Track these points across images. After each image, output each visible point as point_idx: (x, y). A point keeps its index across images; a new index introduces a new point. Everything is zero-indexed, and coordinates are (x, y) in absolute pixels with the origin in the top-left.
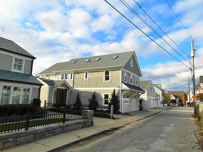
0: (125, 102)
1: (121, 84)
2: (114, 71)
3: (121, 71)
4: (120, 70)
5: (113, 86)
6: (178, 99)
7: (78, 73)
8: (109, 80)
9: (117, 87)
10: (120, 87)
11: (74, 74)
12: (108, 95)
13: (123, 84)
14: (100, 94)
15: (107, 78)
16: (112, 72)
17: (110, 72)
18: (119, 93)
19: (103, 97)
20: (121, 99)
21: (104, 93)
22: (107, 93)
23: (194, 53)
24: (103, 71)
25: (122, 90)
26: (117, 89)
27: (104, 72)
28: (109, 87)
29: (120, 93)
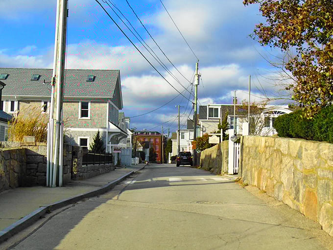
0: (115, 150)
1: (109, 124)
2: (97, 104)
3: (108, 104)
4: (106, 102)
5: (95, 127)
6: (148, 149)
7: (27, 101)
8: (87, 116)
9: (102, 128)
10: (106, 128)
11: (19, 102)
12: (87, 139)
13: (110, 124)
14: (73, 138)
15: (84, 114)
16: (93, 104)
17: (89, 104)
18: (104, 137)
19: (78, 143)
20: (107, 145)
21: (79, 136)
22: (84, 136)
23: (198, 79)
24: (79, 102)
25: (108, 132)
26: (101, 130)
27: (80, 104)
28: (88, 127)
29: (106, 136)
